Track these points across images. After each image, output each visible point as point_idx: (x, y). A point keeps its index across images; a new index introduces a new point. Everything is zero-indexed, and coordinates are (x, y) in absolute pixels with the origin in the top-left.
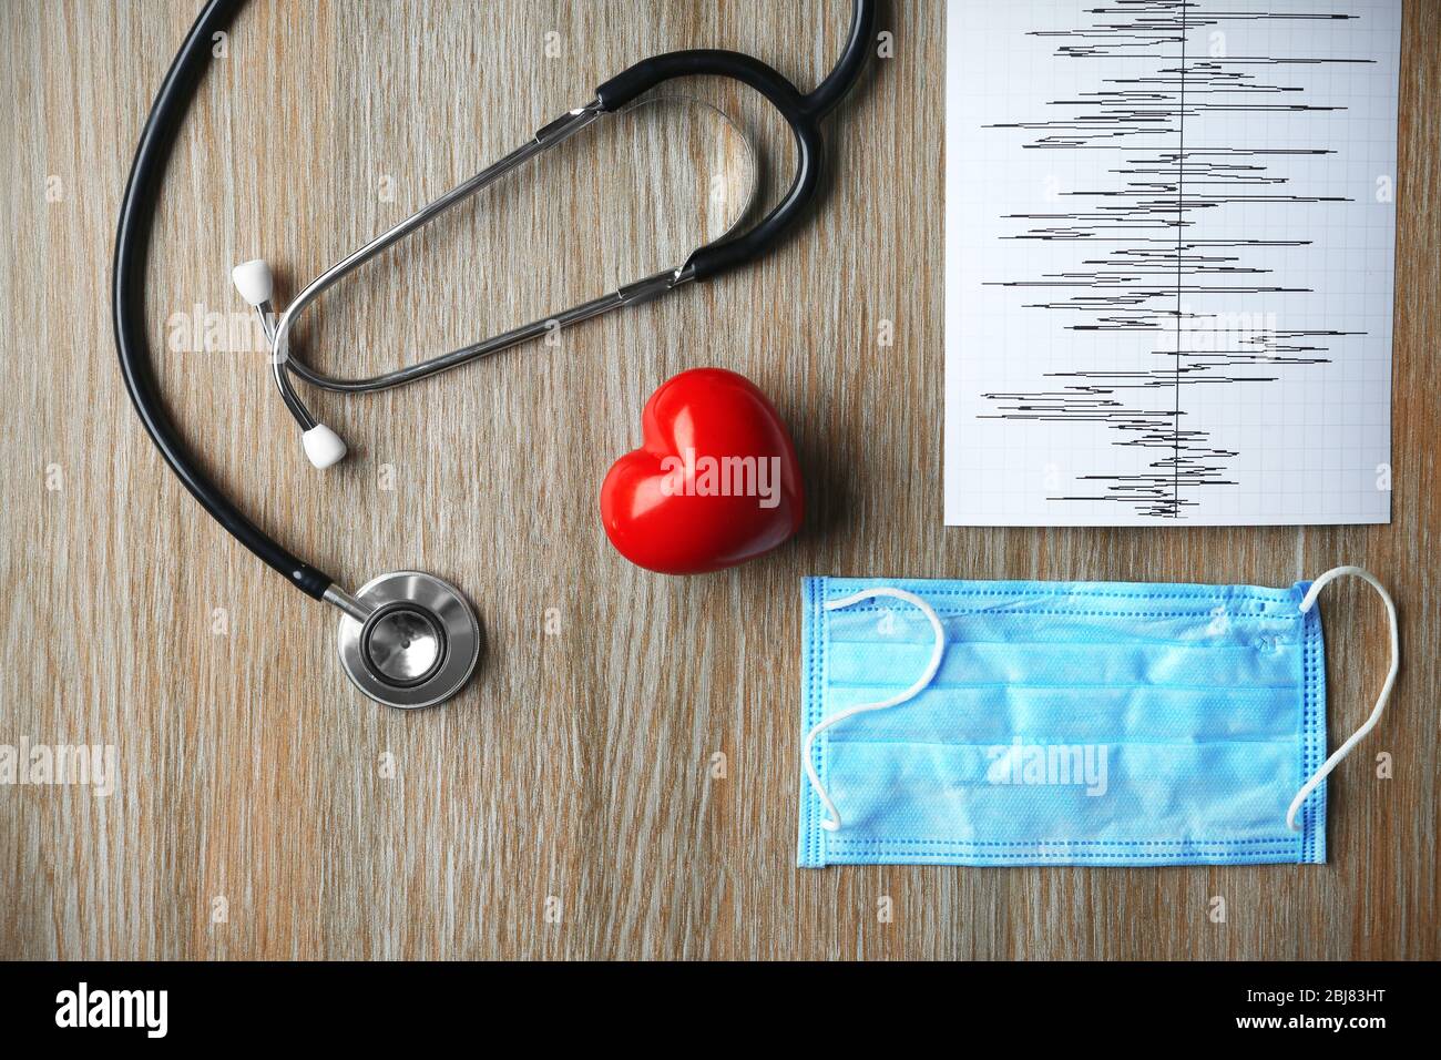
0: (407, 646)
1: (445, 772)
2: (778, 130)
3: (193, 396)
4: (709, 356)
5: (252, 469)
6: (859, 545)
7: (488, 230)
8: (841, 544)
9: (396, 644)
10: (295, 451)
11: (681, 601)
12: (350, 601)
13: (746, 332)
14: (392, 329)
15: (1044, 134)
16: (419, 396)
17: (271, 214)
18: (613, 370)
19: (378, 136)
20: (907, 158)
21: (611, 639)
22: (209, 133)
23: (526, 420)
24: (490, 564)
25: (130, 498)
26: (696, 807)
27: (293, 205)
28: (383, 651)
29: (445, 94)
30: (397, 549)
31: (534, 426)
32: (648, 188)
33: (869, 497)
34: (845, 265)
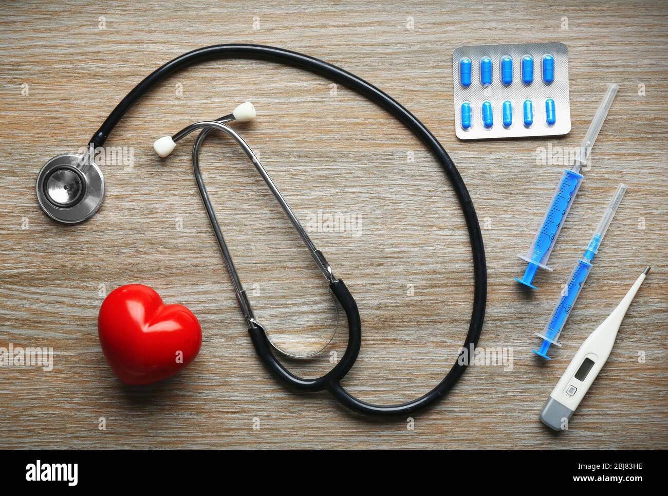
0: (65, 188)
1: (5, 206)
2: (324, 369)
3: (191, 82)
4: (213, 335)
5: (155, 111)
6: (119, 411)
7: (273, 226)
8: (120, 402)
9: (65, 182)
10: (164, 132)
11: (90, 323)
14: (224, 179)
16: (191, 192)
17: (281, 120)
18: (206, 288)
19: (318, 172)
20: (311, 433)
21: (72, 288)
22: (318, 90)
23: (180, 245)
24: (109, 228)
25: (140, 52)
27: (284, 131)
28: (59, 178)
29: (339, 204)
30: (116, 181)
31: (178, 249)
32: (294, 304)
33: (144, 416)
34: (259, 403)
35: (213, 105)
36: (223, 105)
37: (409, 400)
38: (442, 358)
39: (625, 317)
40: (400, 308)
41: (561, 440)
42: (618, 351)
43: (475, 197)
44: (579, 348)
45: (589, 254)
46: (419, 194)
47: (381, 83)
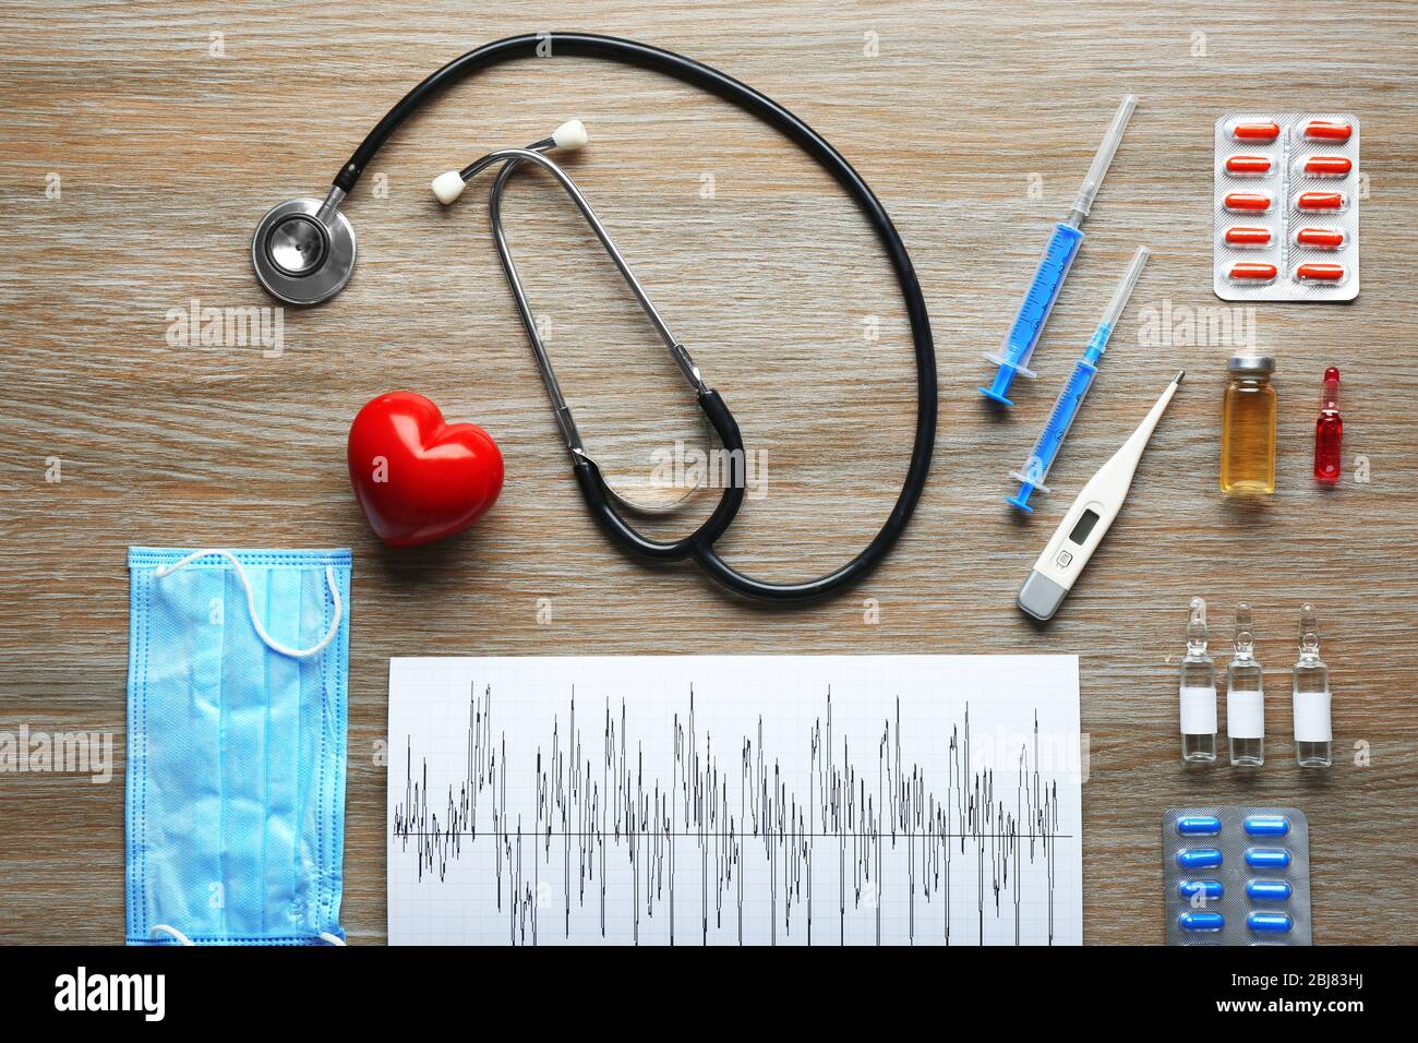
0: (298, 248)
1: (204, 278)
3: (487, 91)
5: (433, 134)
6: (376, 592)
7: (612, 310)
8: (377, 578)
9: (297, 239)
10: (447, 166)
11: (334, 457)
12: (331, 207)
13: (537, 505)
14: (537, 238)
15: (686, 730)
16: (488, 258)
17: (623, 149)
18: (509, 404)
19: (682, 229)
20: (669, 626)
21: (305, 403)
22: (682, 104)
23: (471, 339)
24: (362, 312)
25: (411, 44)
26: (176, 469)
27: (630, 165)
28: (291, 231)
29: (712, 278)
30: (375, 243)
31: (466, 345)
32: (644, 430)
33: (412, 599)
34: (588, 580)
35: (521, 126)
36: (537, 126)
37: (816, 577)
38: (869, 512)
39: (1146, 449)
40: (805, 436)
41: (1049, 636)
42: (1136, 501)
43: (921, 267)
44: (1076, 496)
45: (1092, 351)
46: (835, 262)
47: (779, 93)
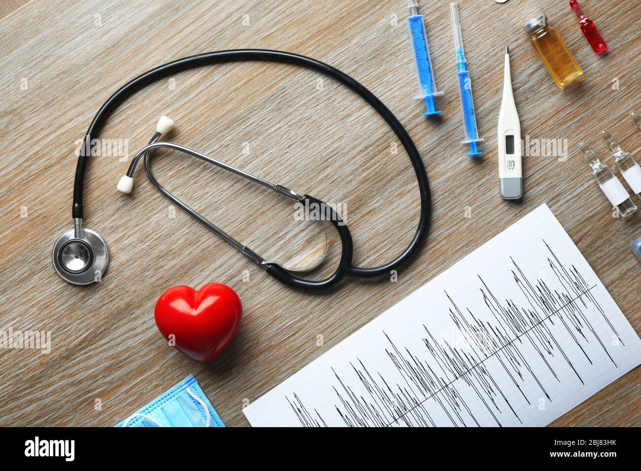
0: (77, 257)
1: (44, 299)
2: (335, 263)
3: (114, 130)
4: (244, 292)
5: (103, 166)
6: (216, 385)
7: (236, 190)
8: (212, 379)
9: (74, 253)
10: (119, 176)
11: (156, 339)
12: (79, 229)
13: (261, 298)
14: (181, 180)
15: (394, 353)
16: (165, 204)
17: (193, 115)
18: (218, 263)
19: (242, 133)
20: (356, 312)
21: (127, 324)
22: (205, 77)
23: (182, 245)
24: (125, 266)
25: (65, 132)
26: (89, 392)
27: (200, 120)
28: (69, 252)
29: (271, 146)
30: (110, 231)
31: (182, 249)
32: (286, 233)
33: (234, 378)
34: (306, 316)
35: (140, 136)
36: (147, 131)
37: (407, 246)
38: (410, 202)
39: (513, 92)
40: (359, 188)
41: (526, 203)
42: (525, 118)
43: (360, 78)
44: (497, 134)
45: (461, 65)
46: (320, 102)
47: (244, 44)
